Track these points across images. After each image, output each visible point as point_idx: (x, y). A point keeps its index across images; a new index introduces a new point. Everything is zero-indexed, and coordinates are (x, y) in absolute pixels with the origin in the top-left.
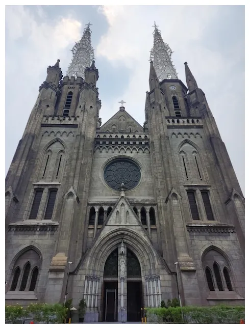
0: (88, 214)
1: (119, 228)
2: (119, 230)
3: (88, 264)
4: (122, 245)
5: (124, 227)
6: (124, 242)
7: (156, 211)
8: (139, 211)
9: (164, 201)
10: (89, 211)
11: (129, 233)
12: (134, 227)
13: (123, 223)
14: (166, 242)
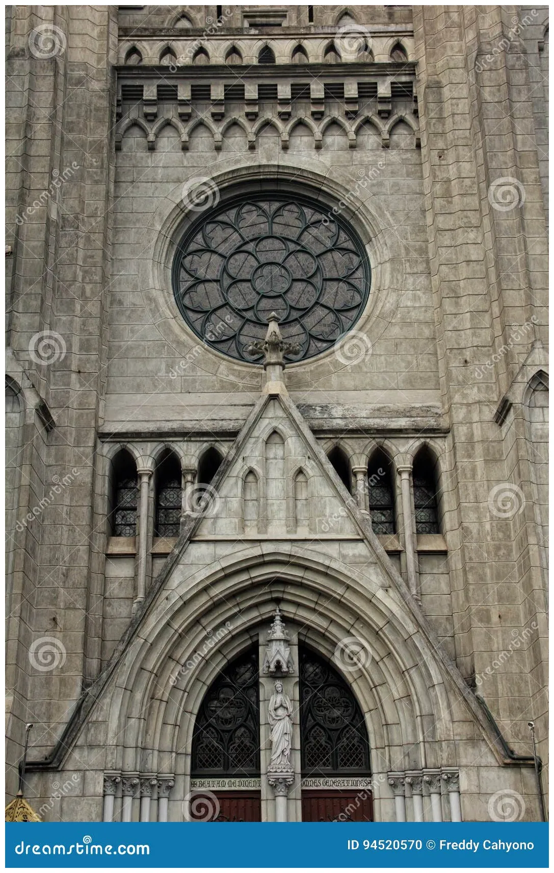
0: (103, 487)
1: (256, 551)
2: (261, 562)
3: (113, 724)
4: (278, 631)
5: (286, 548)
6: (285, 619)
7: (444, 466)
8: (359, 463)
9: (489, 413)
10: (104, 467)
11: (309, 576)
12: (333, 550)
13: (277, 530)
14: (495, 618)
